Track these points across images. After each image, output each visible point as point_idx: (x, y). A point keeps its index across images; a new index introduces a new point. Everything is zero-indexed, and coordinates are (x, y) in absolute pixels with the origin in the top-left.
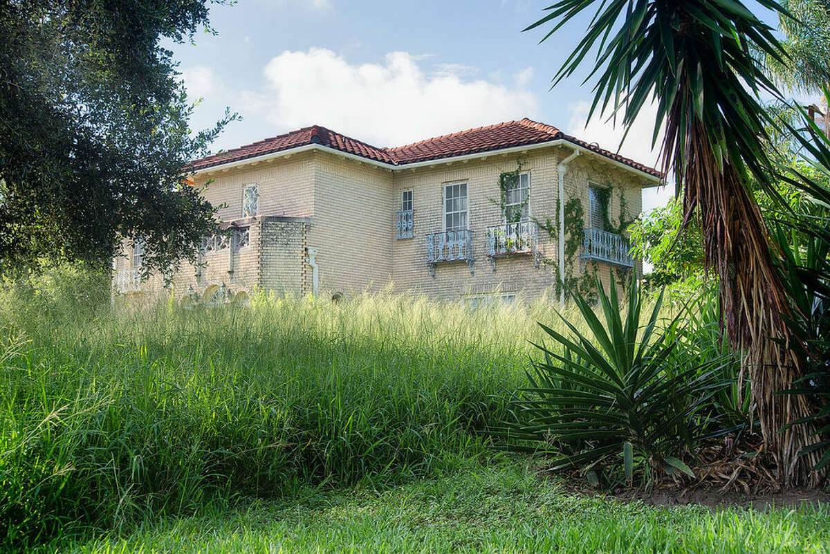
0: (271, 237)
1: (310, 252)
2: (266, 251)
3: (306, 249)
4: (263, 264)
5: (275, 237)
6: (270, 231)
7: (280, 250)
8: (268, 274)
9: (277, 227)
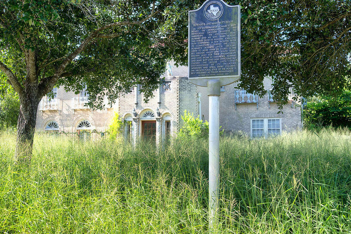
0: (183, 87)
1: (199, 95)
2: (181, 94)
3: (198, 94)
4: (180, 100)
5: (185, 87)
6: (183, 84)
7: (187, 93)
8: (182, 105)
9: (186, 82)
